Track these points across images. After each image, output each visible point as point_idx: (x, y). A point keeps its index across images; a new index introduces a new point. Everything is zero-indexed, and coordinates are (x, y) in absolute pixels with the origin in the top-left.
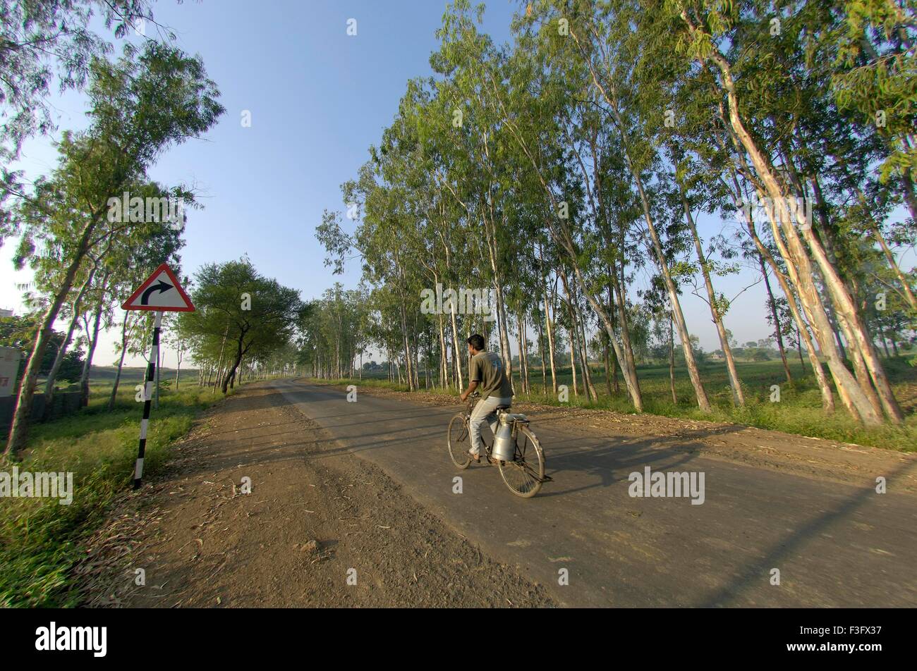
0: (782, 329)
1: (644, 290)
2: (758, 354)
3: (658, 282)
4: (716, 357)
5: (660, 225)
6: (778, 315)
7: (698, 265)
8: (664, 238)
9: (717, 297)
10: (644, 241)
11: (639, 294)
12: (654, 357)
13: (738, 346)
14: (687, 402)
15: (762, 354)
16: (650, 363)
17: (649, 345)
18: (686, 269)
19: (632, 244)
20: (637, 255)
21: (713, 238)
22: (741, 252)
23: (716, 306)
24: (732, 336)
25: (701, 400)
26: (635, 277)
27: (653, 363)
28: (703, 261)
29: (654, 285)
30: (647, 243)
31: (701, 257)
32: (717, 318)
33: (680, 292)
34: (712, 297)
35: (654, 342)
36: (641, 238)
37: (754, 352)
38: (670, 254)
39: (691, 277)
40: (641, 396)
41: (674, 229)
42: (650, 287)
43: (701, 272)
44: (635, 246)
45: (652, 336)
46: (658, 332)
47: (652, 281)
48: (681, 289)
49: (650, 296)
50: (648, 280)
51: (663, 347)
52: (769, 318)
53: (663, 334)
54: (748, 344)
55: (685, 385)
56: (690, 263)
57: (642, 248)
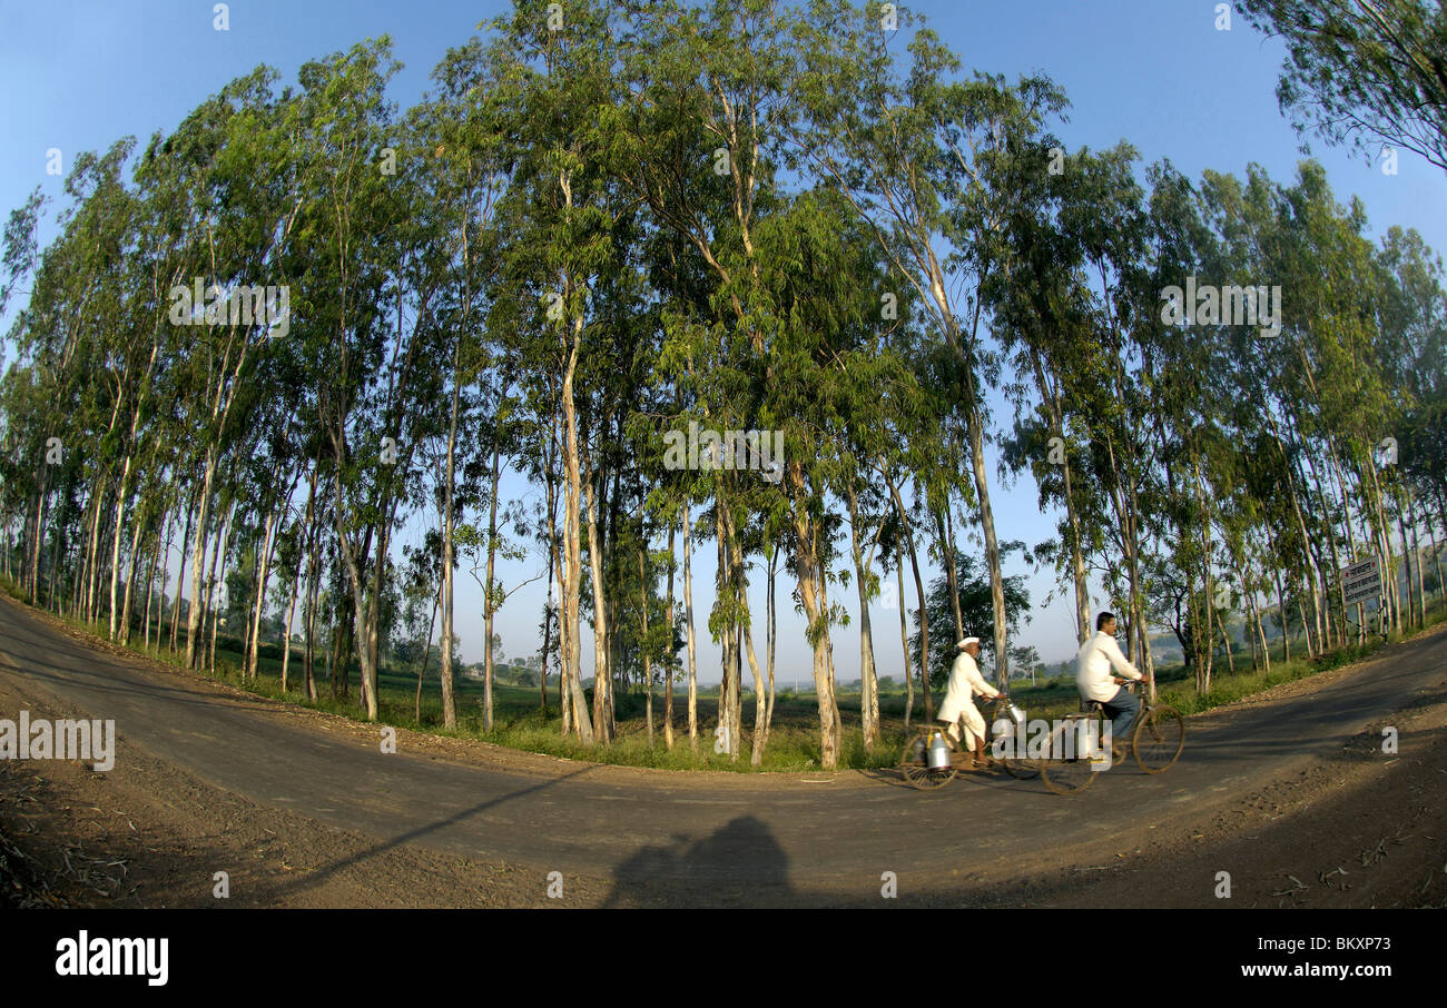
0: (550, 644)
1: (413, 548)
2: (523, 676)
3: (434, 540)
4: (475, 673)
5: (461, 456)
6: (551, 624)
7: (487, 536)
8: (460, 478)
9: (496, 585)
10: (434, 469)
11: (406, 550)
12: (396, 657)
13: (505, 662)
14: (431, 720)
15: (527, 677)
16: (388, 666)
17: (393, 635)
18: (472, 537)
19: (418, 469)
20: (419, 487)
21: (512, 502)
22: (535, 532)
23: (491, 598)
24: (500, 645)
25: (449, 717)
26: (406, 521)
27: (393, 668)
28: (493, 533)
29: (428, 542)
30: (437, 475)
31: (493, 525)
32: (489, 614)
33: (456, 565)
34: (490, 582)
35: (401, 633)
36: (431, 465)
37: (520, 673)
38: (459, 504)
39: (474, 550)
40: (379, 705)
41: (475, 470)
42: (422, 545)
43: (487, 544)
44: (421, 473)
45: (401, 622)
46: (411, 618)
47: (427, 537)
48: (459, 561)
49: (420, 559)
50: (423, 533)
51: (412, 644)
52: (542, 626)
53: (416, 622)
54: (516, 660)
55: (433, 702)
56: (478, 529)
57: (429, 480)
